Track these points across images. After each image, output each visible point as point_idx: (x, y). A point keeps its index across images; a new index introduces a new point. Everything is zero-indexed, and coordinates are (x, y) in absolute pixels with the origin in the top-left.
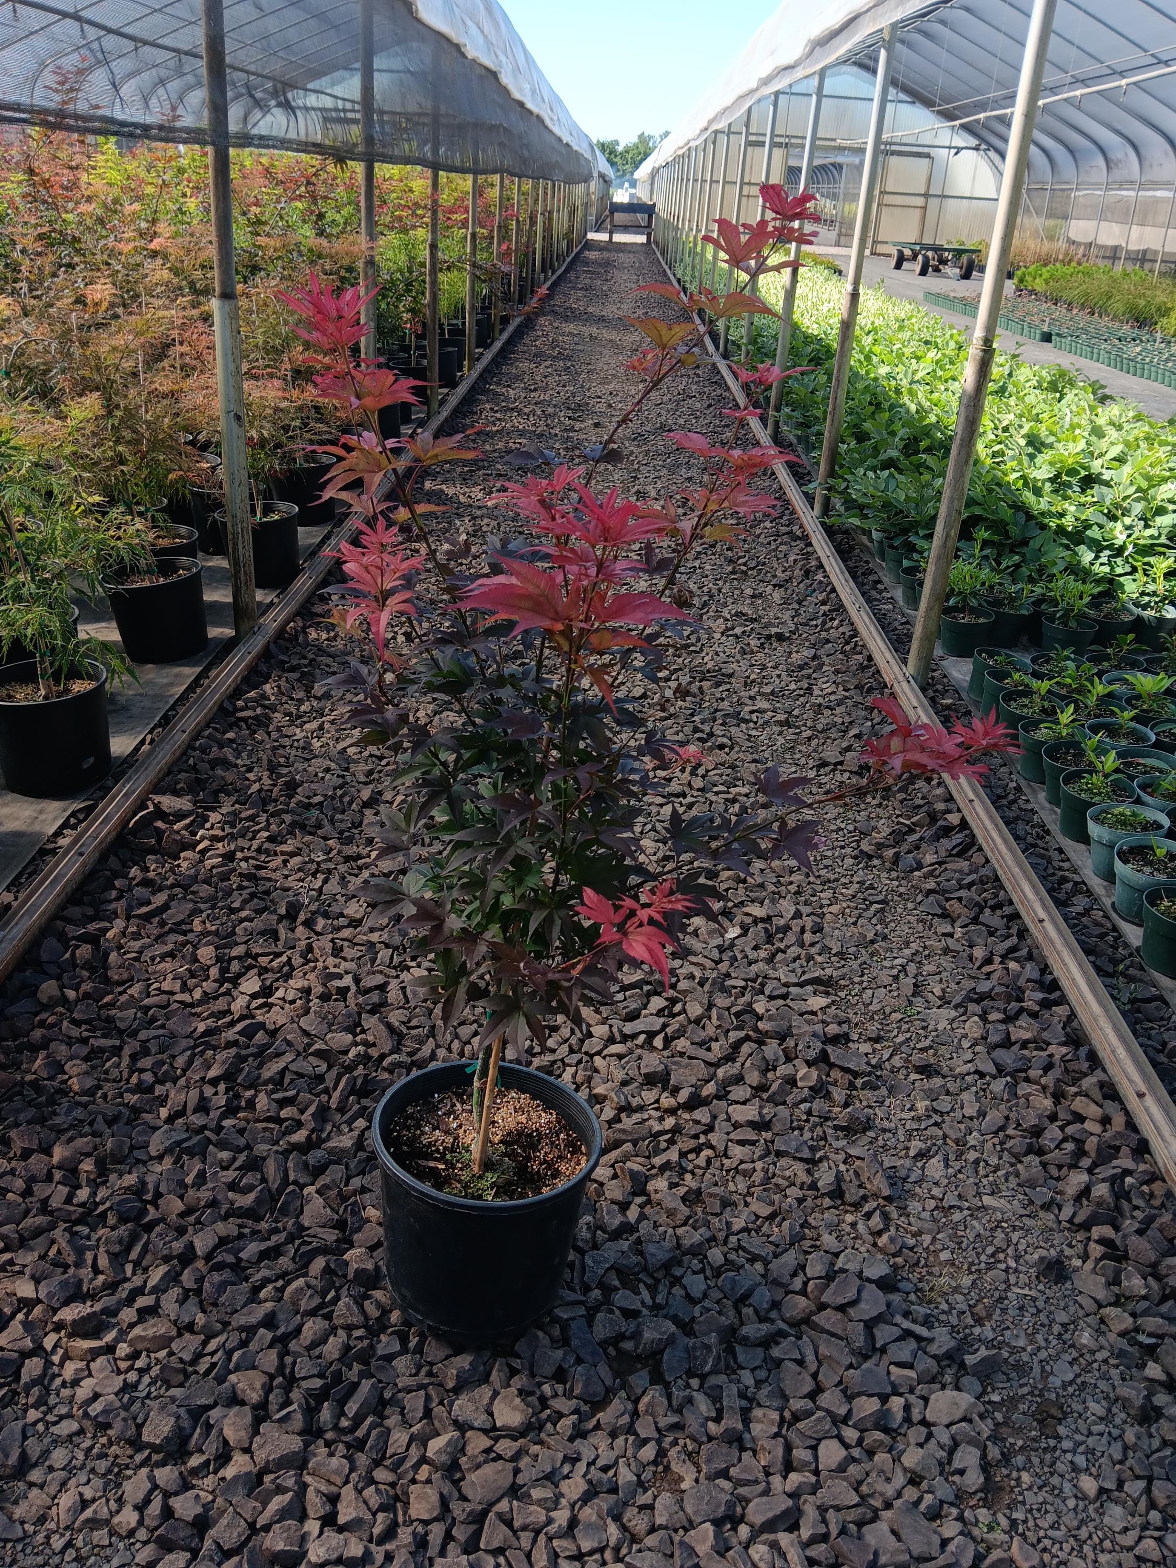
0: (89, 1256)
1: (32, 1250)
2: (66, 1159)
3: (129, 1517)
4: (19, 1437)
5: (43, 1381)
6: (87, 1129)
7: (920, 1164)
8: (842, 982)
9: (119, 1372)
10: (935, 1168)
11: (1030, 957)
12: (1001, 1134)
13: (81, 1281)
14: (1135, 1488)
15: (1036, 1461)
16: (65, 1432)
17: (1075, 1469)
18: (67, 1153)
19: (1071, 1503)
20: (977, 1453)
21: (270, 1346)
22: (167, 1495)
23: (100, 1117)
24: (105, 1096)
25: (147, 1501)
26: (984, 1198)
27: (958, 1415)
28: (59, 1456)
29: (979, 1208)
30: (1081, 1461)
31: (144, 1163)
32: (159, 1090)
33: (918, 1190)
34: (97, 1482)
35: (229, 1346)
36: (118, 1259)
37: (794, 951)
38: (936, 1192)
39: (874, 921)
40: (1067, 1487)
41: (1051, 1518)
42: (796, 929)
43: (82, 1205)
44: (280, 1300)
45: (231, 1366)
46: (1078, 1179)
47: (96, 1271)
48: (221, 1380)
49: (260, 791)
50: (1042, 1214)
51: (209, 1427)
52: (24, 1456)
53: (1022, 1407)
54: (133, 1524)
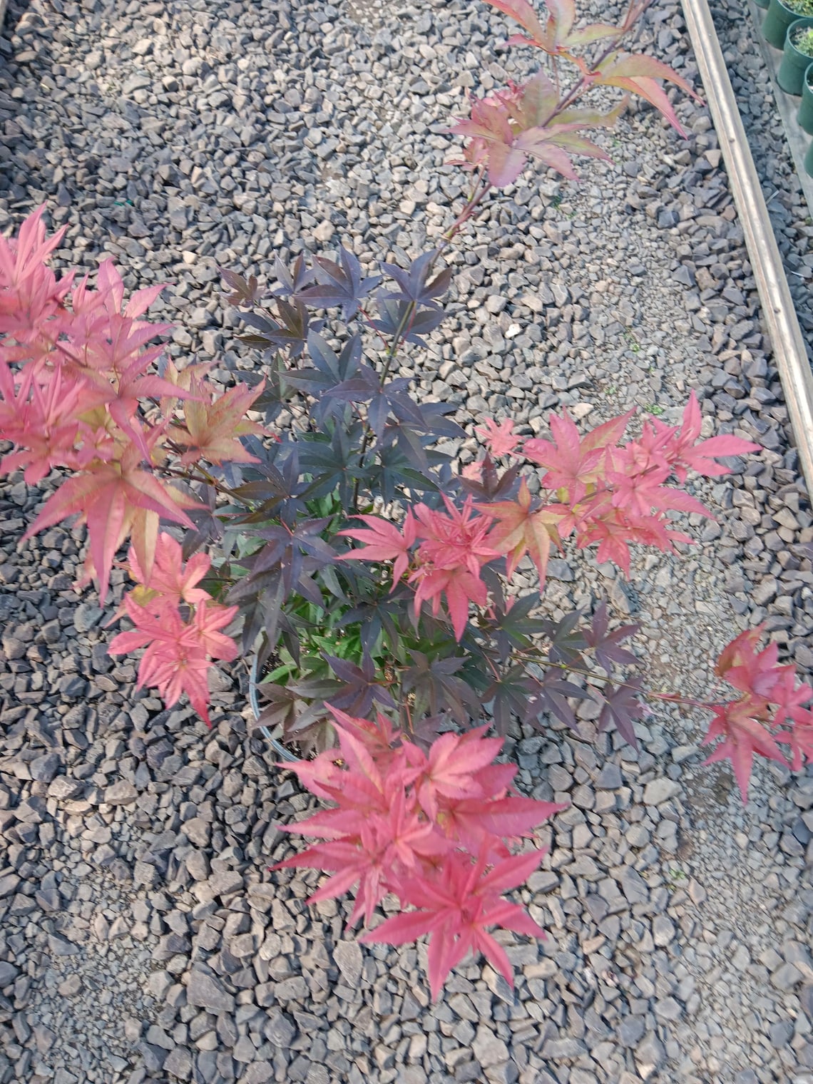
0: (58, 734)
1: (16, 733)
2: (15, 651)
3: (140, 930)
4: (54, 885)
5: (57, 840)
6: (22, 616)
7: (652, 576)
8: (603, 381)
9: (107, 825)
10: (663, 579)
11: (760, 347)
12: (716, 542)
13: (58, 757)
14: (771, 839)
15: (711, 823)
16: (83, 874)
17: (735, 826)
18: (15, 646)
19: (730, 852)
20: (674, 826)
21: (205, 800)
22: (161, 914)
23: (29, 603)
24: (26, 580)
25: (150, 917)
26: (698, 603)
27: (665, 796)
28: (84, 891)
29: (692, 614)
30: (739, 822)
31: (75, 638)
32: (68, 567)
33: (649, 600)
34: (115, 907)
35: (177, 801)
36: (79, 732)
37: (565, 348)
38: (663, 602)
39: (633, 299)
40: (729, 842)
41: (715, 863)
42: (567, 319)
43: (40, 689)
44: (204, 758)
45: (182, 818)
46: (769, 588)
47: (66, 745)
48: (176, 830)
49: (64, 180)
50: (738, 618)
51: (177, 863)
52: (62, 897)
53: (707, 782)
54: (145, 934)
